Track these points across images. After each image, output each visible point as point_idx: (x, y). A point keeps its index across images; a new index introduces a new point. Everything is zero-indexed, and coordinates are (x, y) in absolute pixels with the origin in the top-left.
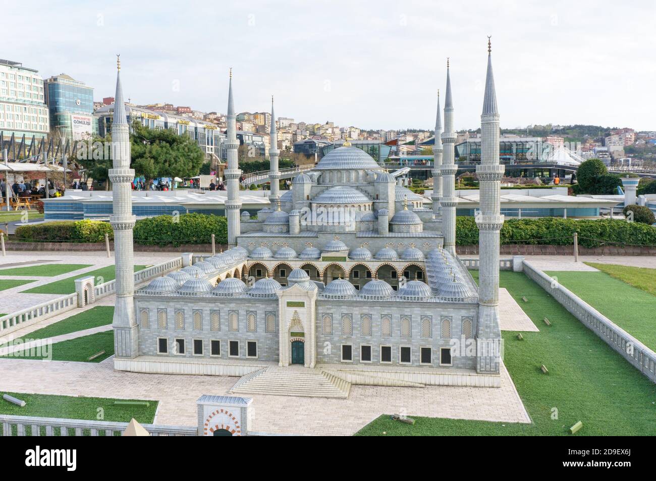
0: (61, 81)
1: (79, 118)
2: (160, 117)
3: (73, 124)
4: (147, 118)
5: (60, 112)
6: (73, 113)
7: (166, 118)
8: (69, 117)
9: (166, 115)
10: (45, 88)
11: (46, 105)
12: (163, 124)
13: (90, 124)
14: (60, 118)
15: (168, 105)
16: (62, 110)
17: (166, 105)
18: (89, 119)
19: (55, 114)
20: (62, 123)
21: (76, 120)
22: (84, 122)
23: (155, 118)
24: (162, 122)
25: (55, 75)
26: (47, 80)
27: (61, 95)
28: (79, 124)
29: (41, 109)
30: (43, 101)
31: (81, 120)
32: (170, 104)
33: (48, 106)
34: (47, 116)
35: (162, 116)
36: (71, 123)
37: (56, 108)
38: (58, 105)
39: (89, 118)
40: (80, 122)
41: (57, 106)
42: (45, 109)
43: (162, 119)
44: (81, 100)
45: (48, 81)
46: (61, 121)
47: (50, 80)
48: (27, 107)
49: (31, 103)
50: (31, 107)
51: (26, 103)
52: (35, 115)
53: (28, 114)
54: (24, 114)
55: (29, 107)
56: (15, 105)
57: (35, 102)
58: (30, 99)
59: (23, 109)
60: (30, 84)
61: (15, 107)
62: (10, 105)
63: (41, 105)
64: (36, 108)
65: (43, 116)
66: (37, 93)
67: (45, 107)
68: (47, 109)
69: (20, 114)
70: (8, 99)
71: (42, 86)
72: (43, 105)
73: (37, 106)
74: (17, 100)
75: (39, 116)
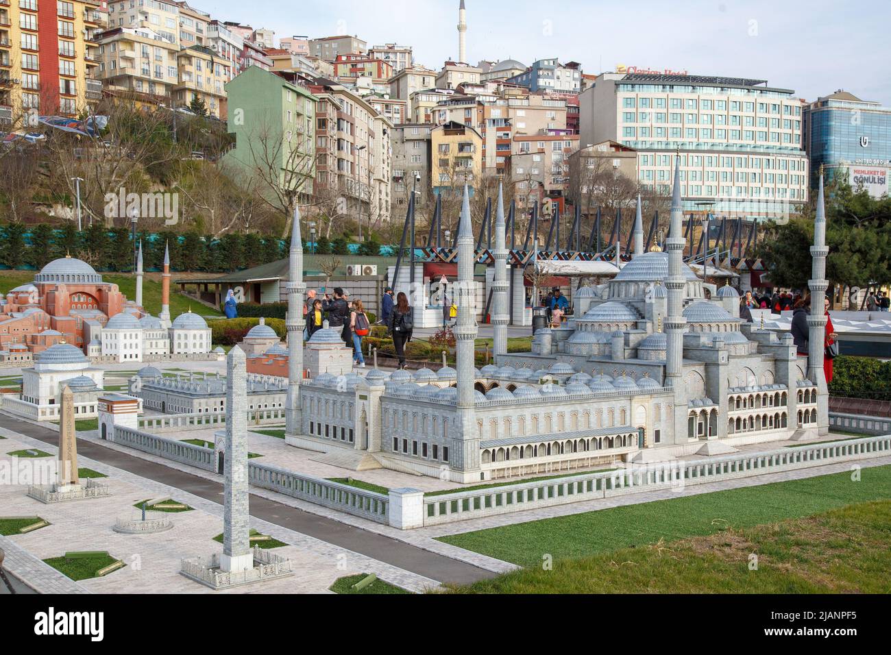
0: (834, 105)
1: (863, 172)
5: (829, 163)
6: (854, 163)
8: (845, 172)
10: (804, 121)
11: (805, 153)
13: (884, 182)
16: (832, 159)
18: (883, 173)
21: (858, 176)
22: (872, 179)
25: (823, 95)
26: (809, 106)
27: (833, 130)
28: (862, 184)
29: (796, 159)
30: (799, 146)
31: (866, 176)
33: (807, 154)
34: (805, 173)
37: (822, 155)
38: (827, 150)
39: (882, 169)
40: (864, 180)
41: (825, 153)
42: (803, 159)
44: (870, 136)
45: (812, 108)
47: (816, 104)
48: (771, 158)
49: (778, 151)
50: (778, 158)
51: (770, 151)
52: (784, 172)
53: (771, 171)
54: (765, 171)
55: (774, 158)
56: (751, 156)
57: (786, 148)
58: (778, 144)
59: (765, 162)
60: (778, 116)
61: (750, 160)
62: (743, 156)
63: (795, 152)
64: (787, 159)
65: (798, 173)
66: (790, 131)
67: (802, 157)
68: (806, 160)
69: (758, 171)
70: (741, 146)
71: (799, 118)
72: (799, 152)
73: (788, 155)
74: (755, 147)
75: (792, 172)
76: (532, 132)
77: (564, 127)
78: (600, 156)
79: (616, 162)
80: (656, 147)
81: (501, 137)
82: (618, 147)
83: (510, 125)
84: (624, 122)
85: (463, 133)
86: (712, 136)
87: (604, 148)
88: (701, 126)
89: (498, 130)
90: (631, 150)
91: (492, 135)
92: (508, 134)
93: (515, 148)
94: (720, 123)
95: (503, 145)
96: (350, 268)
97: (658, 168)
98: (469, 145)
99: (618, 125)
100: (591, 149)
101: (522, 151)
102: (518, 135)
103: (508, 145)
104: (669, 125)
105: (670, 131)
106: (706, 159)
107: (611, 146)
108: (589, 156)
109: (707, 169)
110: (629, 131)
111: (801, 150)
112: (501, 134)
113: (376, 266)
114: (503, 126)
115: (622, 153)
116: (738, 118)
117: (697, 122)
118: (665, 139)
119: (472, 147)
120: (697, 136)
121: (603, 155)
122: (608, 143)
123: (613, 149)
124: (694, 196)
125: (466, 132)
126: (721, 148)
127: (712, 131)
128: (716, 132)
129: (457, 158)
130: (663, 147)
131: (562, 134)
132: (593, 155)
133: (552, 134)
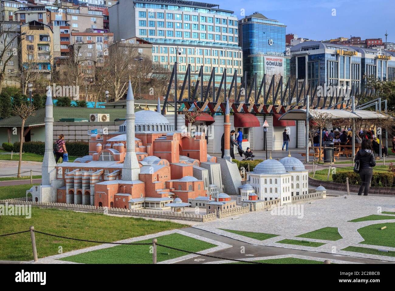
0: (254, 21)
1: (271, 59)
2: (356, 53)
3: (266, 66)
4: (342, 55)
5: (253, 54)
6: (266, 54)
7: (363, 54)
8: (262, 59)
9: (364, 50)
10: (239, 29)
11: (240, 48)
12: (360, 60)
13: (281, 65)
14: (253, 61)
15: (354, 38)
16: (255, 52)
17: (352, 38)
18: (281, 60)
19: (249, 56)
20: (255, 65)
21: (269, 61)
22: (276, 63)
23: (351, 54)
24: (359, 58)
25: (249, 15)
26: (241, 21)
27: (255, 35)
28: (271, 66)
29: (236, 51)
30: (237, 44)
31: (273, 62)
32: (356, 36)
33: (242, 48)
34: (241, 59)
35: (358, 52)
36: (264, 65)
37: (249, 49)
38: (251, 46)
39: (281, 58)
40: (273, 64)
41: (250, 48)
42: (240, 52)
43: (359, 55)
44: (274, 39)
45: (243, 21)
46: (254, 64)
48: (223, 50)
49: (227, 46)
50: (227, 50)
51: (223, 46)
52: (231, 59)
53: (224, 58)
54: (221, 58)
55: (225, 50)
56: (213, 49)
57: (231, 45)
58: (226, 42)
59: (220, 52)
60: (226, 26)
61: (212, 51)
62: (209, 49)
63: (235, 47)
64: (232, 51)
65: (238, 59)
66: (232, 35)
67: (240, 50)
68: (241, 52)
69: (217, 58)
70: (207, 43)
71: (237, 28)
72: (237, 47)
73: (232, 49)
74: (214, 44)
75: (235, 59)
76: (82, 29)
77: (102, 28)
78: (131, 47)
79: (140, 50)
80: (159, 42)
81: (63, 33)
82: (141, 41)
83: (69, 25)
84: (139, 26)
85: (42, 28)
86: (191, 37)
87: (133, 42)
88: (184, 30)
89: (61, 28)
90: (149, 43)
91: (57, 31)
92: (67, 31)
93: (73, 40)
94: (187, 28)
95: (64, 38)
96: (93, 116)
97: (161, 55)
98: (47, 36)
99: (136, 28)
100: (125, 42)
101: (77, 42)
102: (73, 32)
103: (68, 38)
104: (166, 29)
105: (167, 33)
106: (188, 50)
107: (137, 40)
108: (124, 46)
109: (188, 56)
110: (143, 32)
111: (239, 46)
112: (63, 30)
113: (109, 114)
114: (64, 25)
115: (143, 45)
116: (204, 26)
117: (182, 28)
118: (182, 38)
119: (49, 38)
120: (182, 36)
121: (133, 46)
122: (135, 39)
123: (138, 43)
124: (181, 72)
125: (45, 28)
126: (196, 44)
127: (191, 33)
128: (193, 34)
129: (38, 45)
130: (163, 42)
131: (102, 32)
132: (127, 45)
133: (96, 32)
